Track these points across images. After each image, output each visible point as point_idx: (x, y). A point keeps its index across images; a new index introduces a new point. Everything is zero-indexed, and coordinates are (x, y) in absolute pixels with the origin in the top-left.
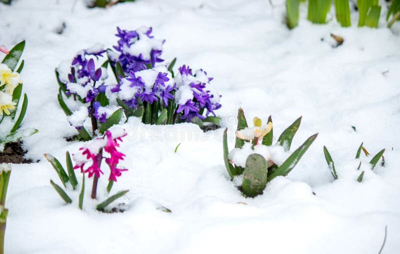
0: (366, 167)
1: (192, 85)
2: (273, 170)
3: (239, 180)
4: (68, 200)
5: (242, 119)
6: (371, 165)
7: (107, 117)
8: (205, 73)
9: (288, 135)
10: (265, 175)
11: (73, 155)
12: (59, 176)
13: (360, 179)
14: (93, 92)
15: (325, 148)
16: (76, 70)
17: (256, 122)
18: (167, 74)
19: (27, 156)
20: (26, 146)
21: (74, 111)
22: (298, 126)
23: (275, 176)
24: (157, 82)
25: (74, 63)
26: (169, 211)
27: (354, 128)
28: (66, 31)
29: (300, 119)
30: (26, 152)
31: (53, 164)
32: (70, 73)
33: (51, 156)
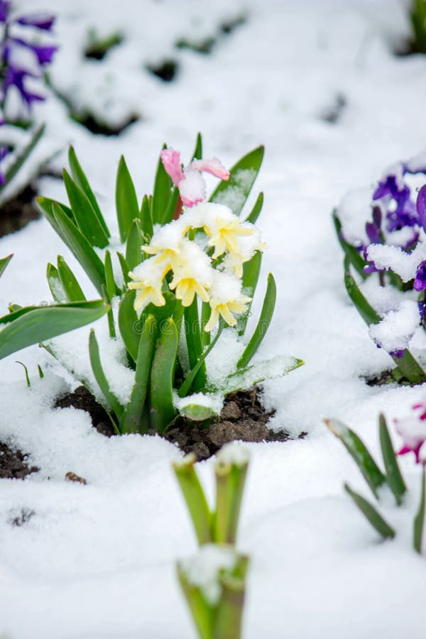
4: (386, 532)
11: (396, 421)
12: (362, 472)
16: (384, 213)
19: (274, 424)
20: (271, 399)
21: (387, 312)
25: (377, 196)
28: (347, 115)
30: (273, 413)
31: (345, 444)
32: (371, 220)
33: (340, 424)
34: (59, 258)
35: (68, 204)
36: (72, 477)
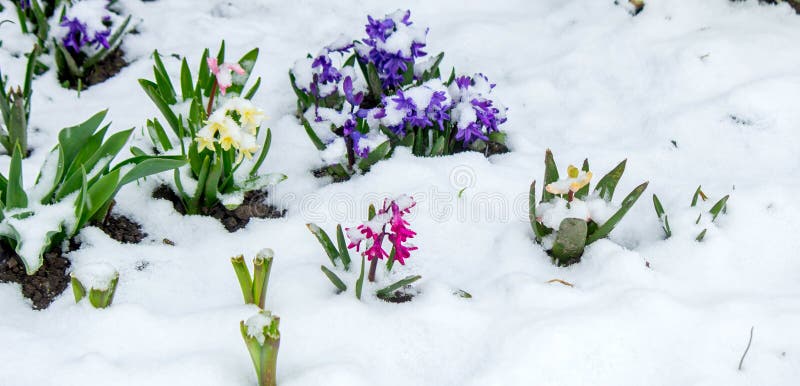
0: (707, 218)
1: (474, 103)
2: (594, 231)
3: (549, 242)
4: (341, 287)
5: (551, 163)
6: (711, 216)
7: (371, 151)
8: (486, 79)
9: (609, 183)
10: (584, 239)
11: (347, 229)
12: (327, 252)
13: (700, 238)
14: (353, 122)
15: (654, 196)
16: (318, 75)
17: (571, 171)
18: (444, 93)
19: (268, 201)
22: (622, 171)
23: (595, 240)
24: (431, 103)
25: (314, 66)
26: (468, 296)
27: (674, 143)
29: (624, 162)
31: (318, 237)
32: (312, 81)
33: (316, 226)
34: (155, 119)
35: (155, 81)
36: (167, 242)
